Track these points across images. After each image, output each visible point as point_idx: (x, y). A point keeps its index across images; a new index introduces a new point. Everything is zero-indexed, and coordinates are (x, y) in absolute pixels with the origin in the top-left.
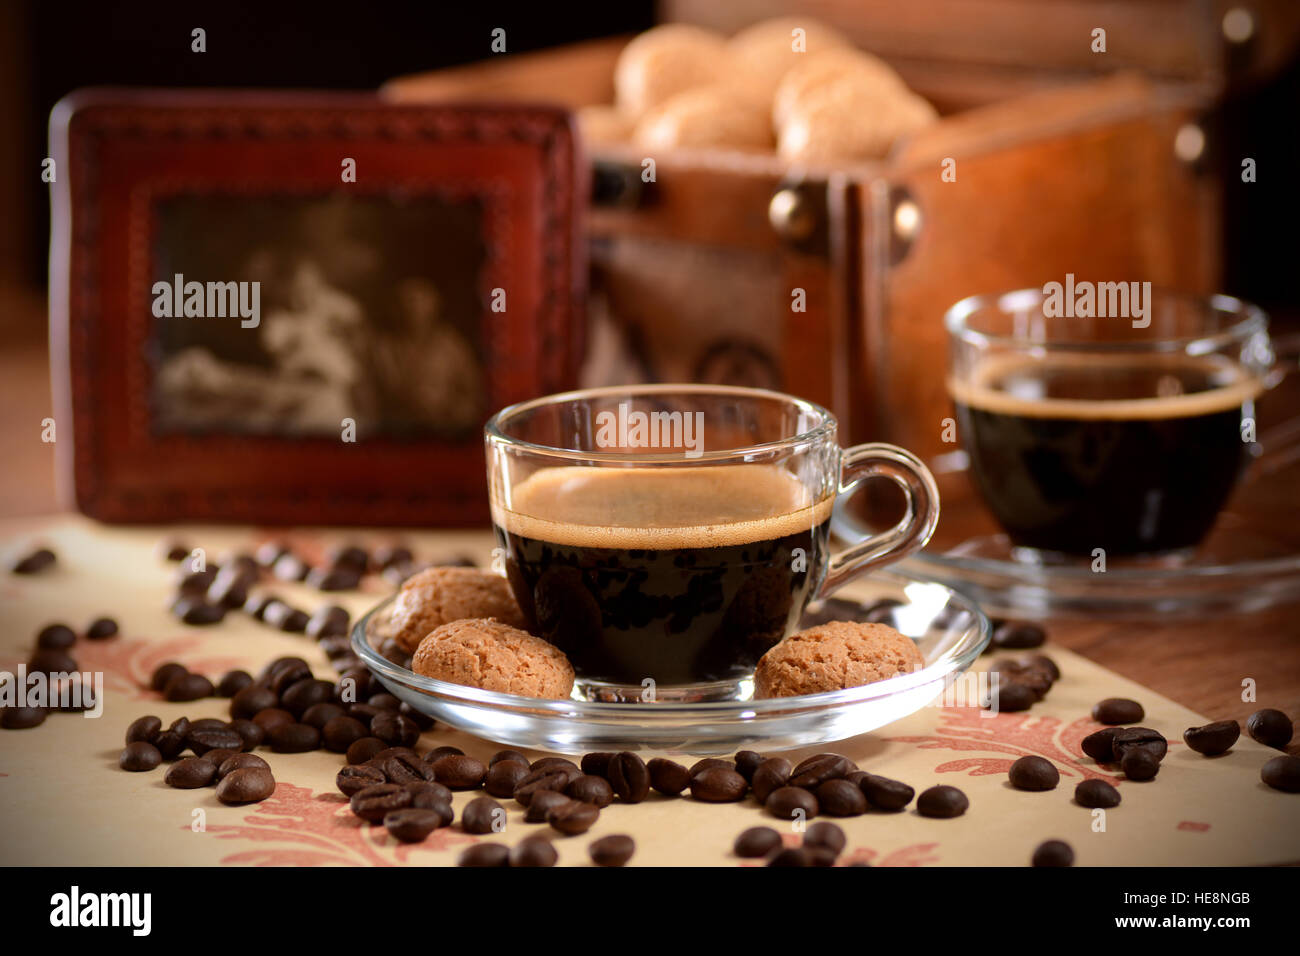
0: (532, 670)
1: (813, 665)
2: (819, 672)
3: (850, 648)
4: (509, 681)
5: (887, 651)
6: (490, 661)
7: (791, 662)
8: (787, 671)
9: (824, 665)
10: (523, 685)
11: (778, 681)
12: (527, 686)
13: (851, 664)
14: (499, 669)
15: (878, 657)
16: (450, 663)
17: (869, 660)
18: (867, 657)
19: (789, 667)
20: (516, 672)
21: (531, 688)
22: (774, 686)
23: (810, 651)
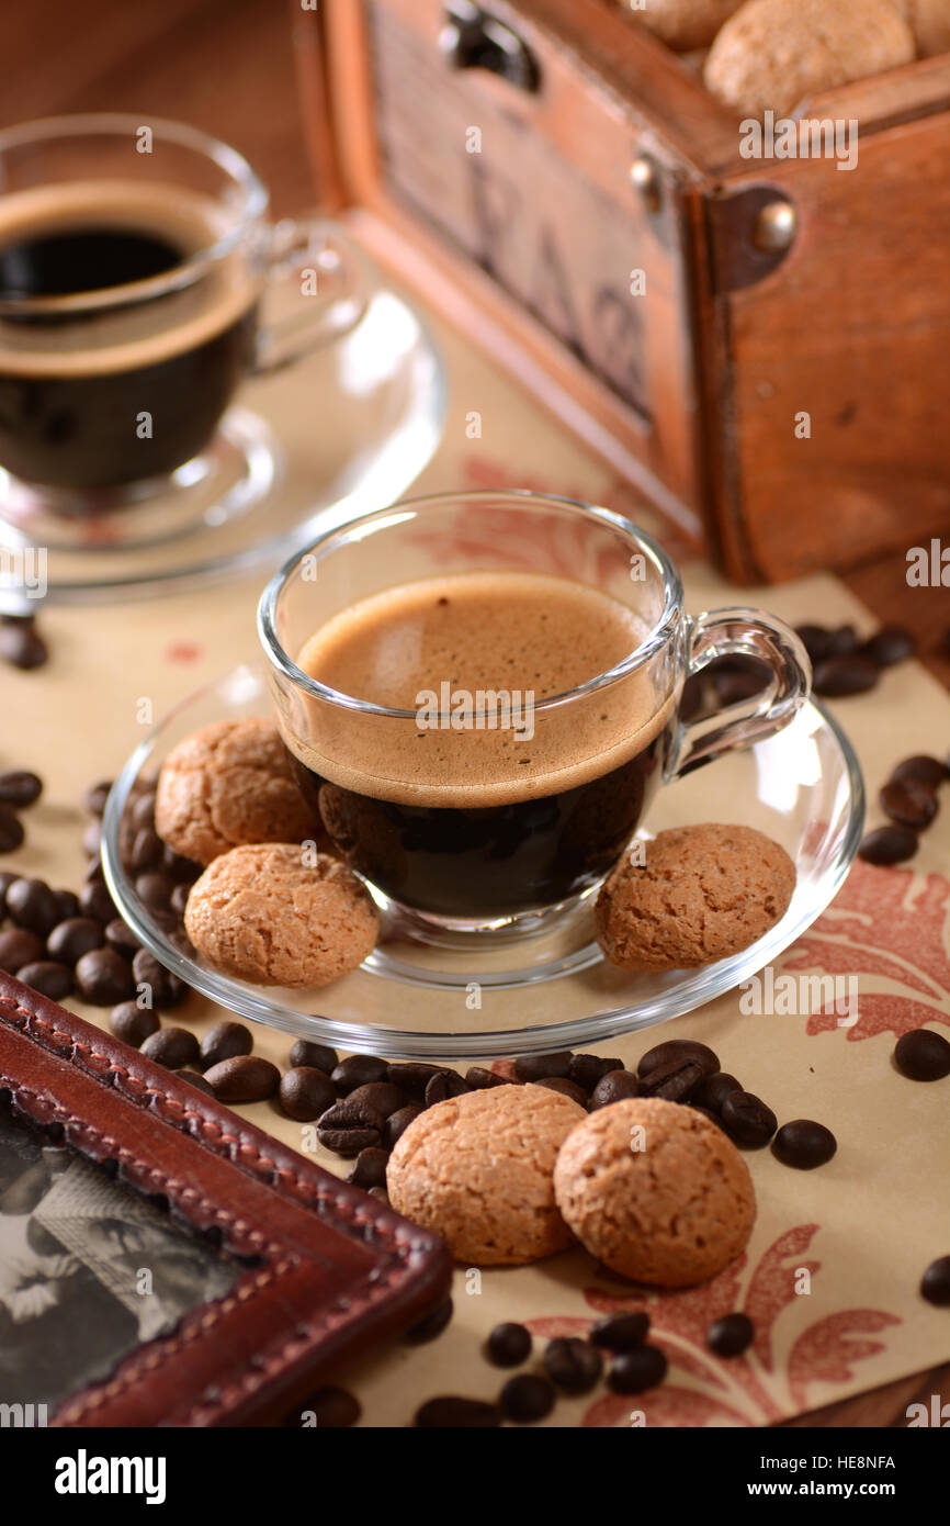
0: (327, 944)
1: (665, 918)
2: (672, 930)
3: (706, 891)
4: (301, 963)
5: (750, 890)
6: (276, 942)
7: (637, 913)
8: (634, 925)
9: (676, 920)
10: (317, 964)
11: (624, 935)
12: (322, 965)
13: (709, 916)
14: (288, 951)
15: (740, 899)
16: (229, 943)
17: (730, 908)
18: (726, 904)
19: (636, 921)
20: (308, 950)
21: (328, 964)
22: (620, 942)
23: (658, 898)
